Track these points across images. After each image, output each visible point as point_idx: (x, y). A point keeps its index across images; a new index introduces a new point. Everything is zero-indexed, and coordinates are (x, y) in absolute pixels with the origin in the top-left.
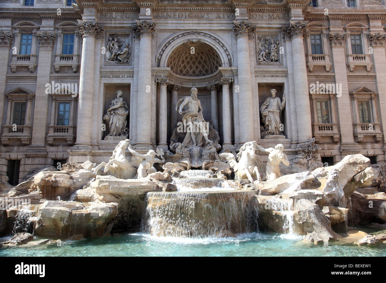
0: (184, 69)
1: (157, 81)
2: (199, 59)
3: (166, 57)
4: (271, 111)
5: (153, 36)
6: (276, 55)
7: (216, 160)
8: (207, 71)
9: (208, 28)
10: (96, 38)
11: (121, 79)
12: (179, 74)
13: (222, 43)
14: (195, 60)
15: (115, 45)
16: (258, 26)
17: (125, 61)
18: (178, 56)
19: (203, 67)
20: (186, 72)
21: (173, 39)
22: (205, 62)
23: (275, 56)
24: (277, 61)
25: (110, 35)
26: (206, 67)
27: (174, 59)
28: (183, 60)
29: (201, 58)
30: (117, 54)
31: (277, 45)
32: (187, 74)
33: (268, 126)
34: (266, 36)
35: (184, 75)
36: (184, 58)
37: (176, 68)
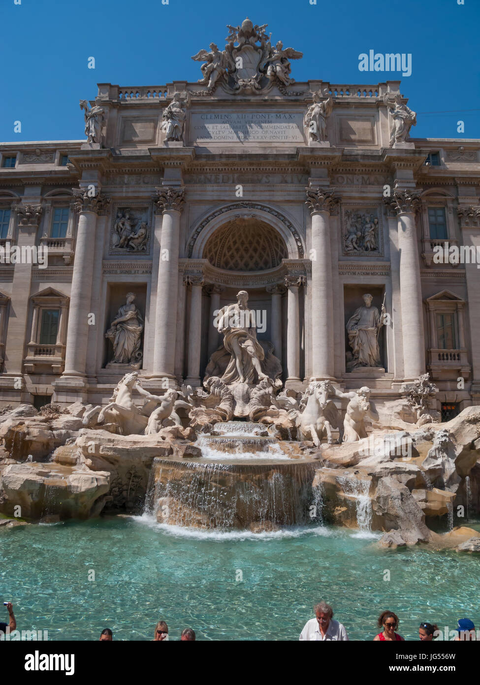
0: (232, 259)
1: (186, 280)
3: (202, 243)
4: (364, 329)
5: (182, 211)
6: (373, 240)
7: (272, 407)
8: (266, 263)
9: (268, 198)
10: (99, 214)
11: (133, 275)
12: (223, 268)
13: (289, 222)
14: (248, 246)
15: (126, 224)
16: (345, 194)
17: (140, 249)
18: (221, 240)
19: (261, 256)
20: (234, 264)
21: (214, 215)
22: (264, 249)
23: (372, 242)
24: (374, 249)
25: (120, 209)
26: (265, 256)
27: (216, 245)
28: (230, 246)
29: (258, 243)
30: (129, 238)
31: (375, 225)
32: (236, 267)
33: (358, 353)
34: (358, 210)
35: (231, 269)
36: (231, 243)
37: (218, 258)
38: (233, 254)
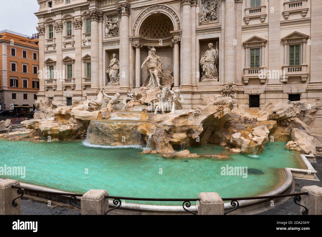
0: (157, 33)
1: (133, 46)
2: (165, 25)
4: (208, 60)
11: (114, 46)
13: (174, 12)
15: (110, 23)
17: (116, 34)
18: (150, 25)
21: (142, 14)
23: (214, 15)
24: (215, 19)
25: (108, 17)
28: (155, 27)
30: (111, 29)
31: (216, 6)
33: (205, 72)
35: (157, 38)
36: (155, 25)
37: (150, 33)
38: (157, 30)
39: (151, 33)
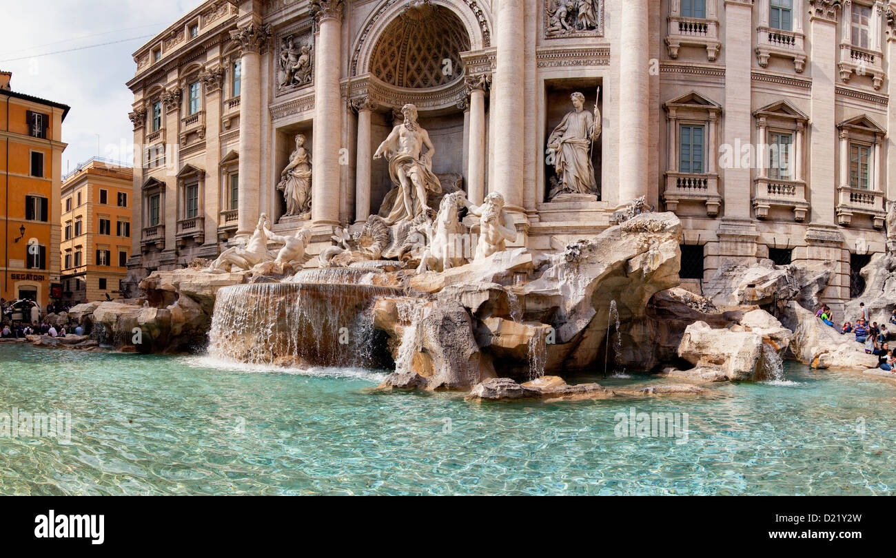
0: (419, 74)
1: (350, 104)
3: (367, 54)
4: (568, 141)
6: (590, 12)
10: (262, 52)
11: (300, 114)
12: (407, 86)
15: (289, 55)
17: (305, 81)
18: (399, 48)
23: (588, 16)
24: (592, 28)
25: (283, 39)
30: (293, 70)
32: (425, 83)
33: (561, 176)
36: (414, 50)
37: (399, 74)
38: (419, 66)
39: (403, 74)
